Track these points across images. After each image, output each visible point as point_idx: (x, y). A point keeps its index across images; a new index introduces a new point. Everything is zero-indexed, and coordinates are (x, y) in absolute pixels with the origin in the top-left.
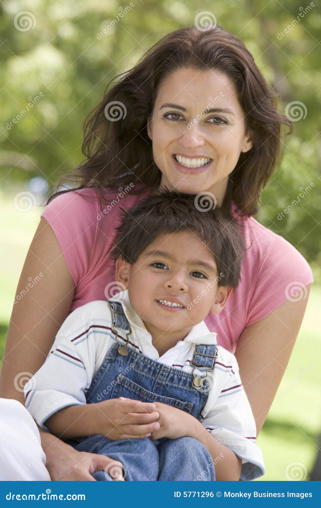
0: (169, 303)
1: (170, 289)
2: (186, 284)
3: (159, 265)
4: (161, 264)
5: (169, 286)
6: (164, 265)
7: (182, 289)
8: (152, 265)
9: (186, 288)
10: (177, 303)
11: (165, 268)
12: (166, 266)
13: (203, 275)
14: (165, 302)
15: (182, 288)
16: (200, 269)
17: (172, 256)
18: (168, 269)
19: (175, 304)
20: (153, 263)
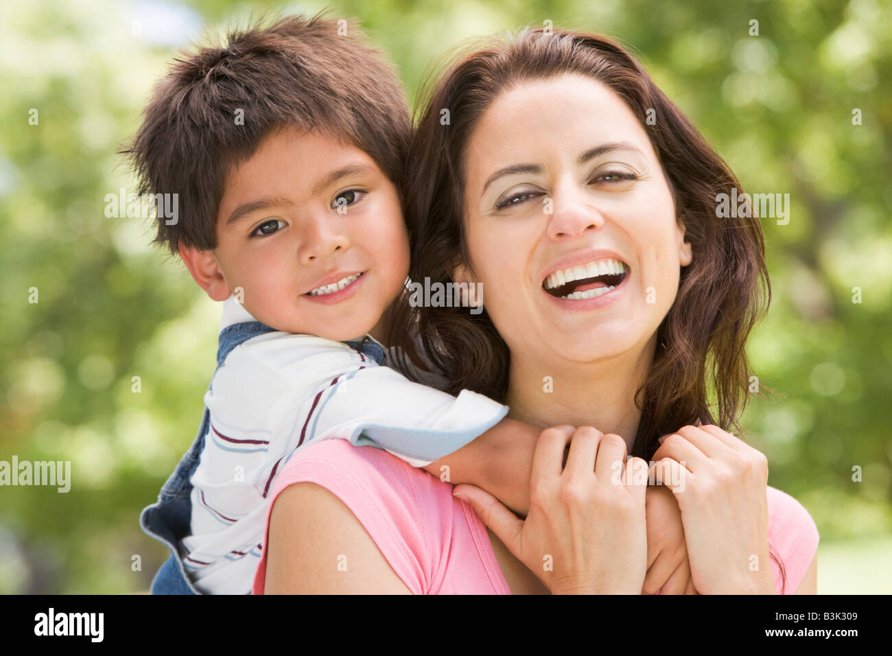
0: (332, 287)
1: (316, 261)
2: (337, 233)
3: (268, 228)
4: (268, 223)
5: (312, 258)
6: (276, 222)
7: (338, 248)
8: (253, 235)
9: (342, 240)
10: (346, 277)
11: (280, 225)
12: (281, 221)
13: (358, 191)
14: (323, 288)
15: (336, 246)
16: (344, 184)
17: (279, 199)
18: (287, 224)
19: (344, 282)
20: (253, 229)
